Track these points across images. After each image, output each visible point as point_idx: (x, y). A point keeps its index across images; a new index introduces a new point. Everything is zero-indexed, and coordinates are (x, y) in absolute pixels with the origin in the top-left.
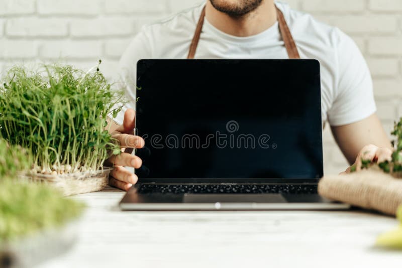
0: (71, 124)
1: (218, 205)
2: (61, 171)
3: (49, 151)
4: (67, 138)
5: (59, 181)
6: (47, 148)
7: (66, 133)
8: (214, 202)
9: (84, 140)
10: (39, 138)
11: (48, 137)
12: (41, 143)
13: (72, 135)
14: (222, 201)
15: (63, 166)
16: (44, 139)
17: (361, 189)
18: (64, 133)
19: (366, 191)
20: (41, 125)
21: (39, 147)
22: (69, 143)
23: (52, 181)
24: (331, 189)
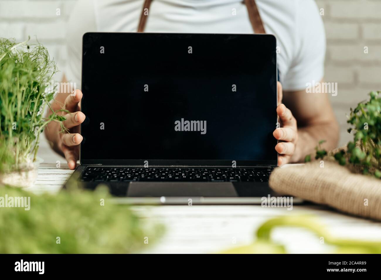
17: (315, 185)
19: (320, 186)
24: (283, 182)
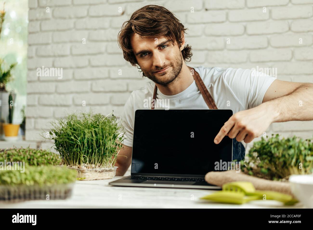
0: (94, 143)
1: (155, 185)
2: (89, 167)
3: (84, 156)
4: (92, 151)
5: (87, 172)
6: (82, 155)
7: (92, 148)
8: (154, 183)
9: (102, 152)
10: (79, 150)
11: (83, 150)
12: (79, 152)
13: (95, 149)
14: (157, 183)
15: (90, 165)
16: (81, 151)
18: (91, 148)
20: (80, 144)
21: (79, 154)
22: (94, 153)
23: (84, 172)
